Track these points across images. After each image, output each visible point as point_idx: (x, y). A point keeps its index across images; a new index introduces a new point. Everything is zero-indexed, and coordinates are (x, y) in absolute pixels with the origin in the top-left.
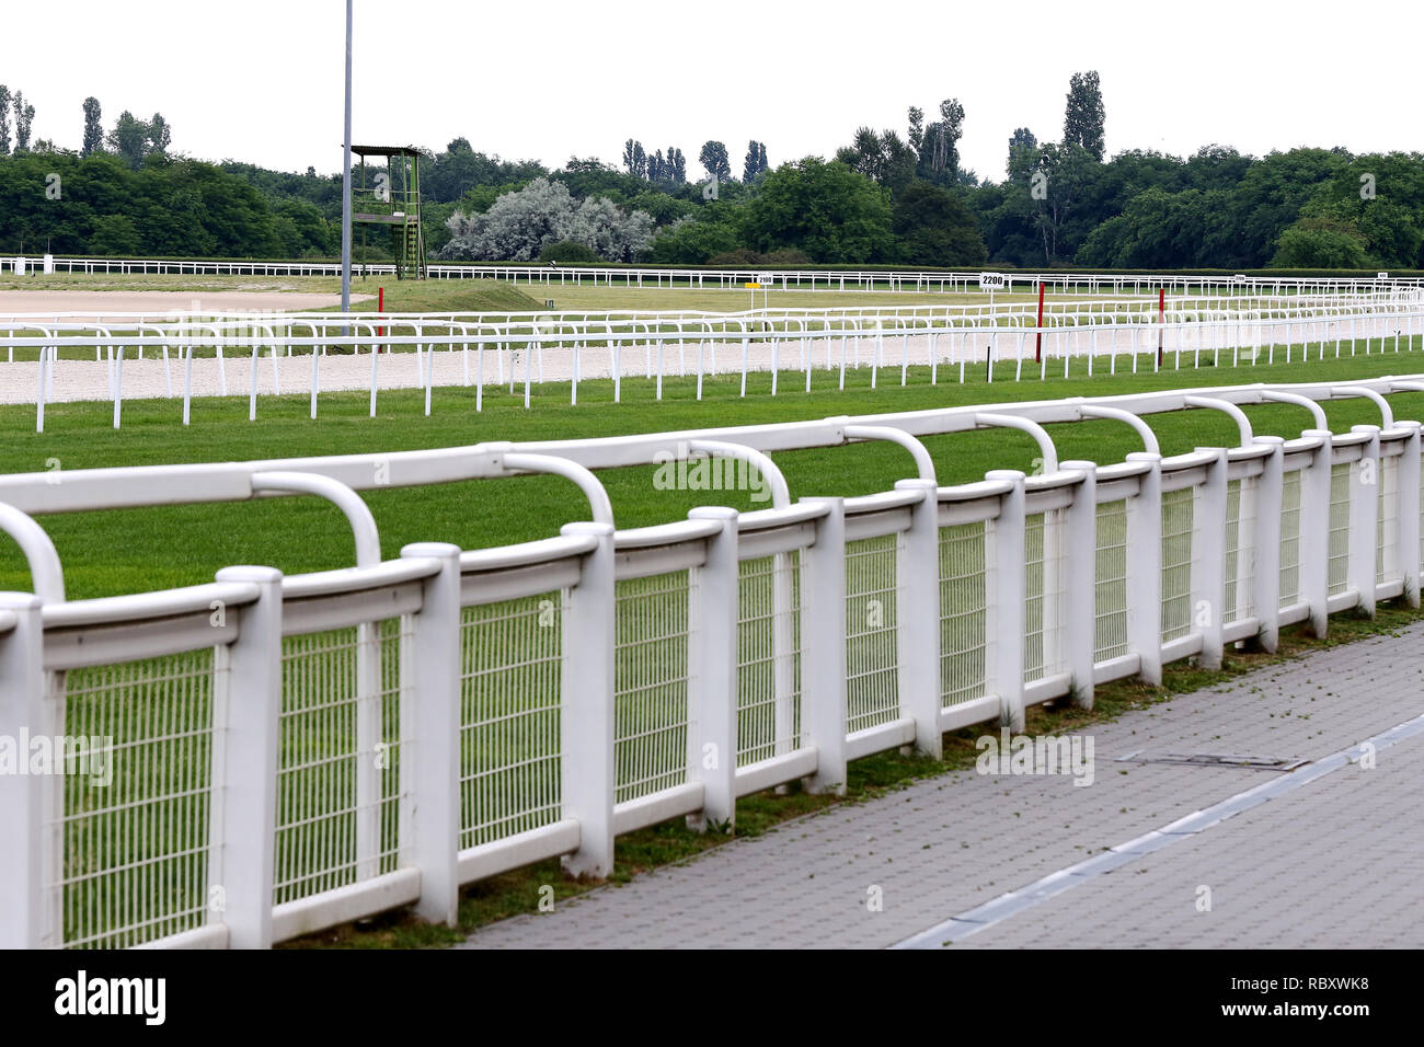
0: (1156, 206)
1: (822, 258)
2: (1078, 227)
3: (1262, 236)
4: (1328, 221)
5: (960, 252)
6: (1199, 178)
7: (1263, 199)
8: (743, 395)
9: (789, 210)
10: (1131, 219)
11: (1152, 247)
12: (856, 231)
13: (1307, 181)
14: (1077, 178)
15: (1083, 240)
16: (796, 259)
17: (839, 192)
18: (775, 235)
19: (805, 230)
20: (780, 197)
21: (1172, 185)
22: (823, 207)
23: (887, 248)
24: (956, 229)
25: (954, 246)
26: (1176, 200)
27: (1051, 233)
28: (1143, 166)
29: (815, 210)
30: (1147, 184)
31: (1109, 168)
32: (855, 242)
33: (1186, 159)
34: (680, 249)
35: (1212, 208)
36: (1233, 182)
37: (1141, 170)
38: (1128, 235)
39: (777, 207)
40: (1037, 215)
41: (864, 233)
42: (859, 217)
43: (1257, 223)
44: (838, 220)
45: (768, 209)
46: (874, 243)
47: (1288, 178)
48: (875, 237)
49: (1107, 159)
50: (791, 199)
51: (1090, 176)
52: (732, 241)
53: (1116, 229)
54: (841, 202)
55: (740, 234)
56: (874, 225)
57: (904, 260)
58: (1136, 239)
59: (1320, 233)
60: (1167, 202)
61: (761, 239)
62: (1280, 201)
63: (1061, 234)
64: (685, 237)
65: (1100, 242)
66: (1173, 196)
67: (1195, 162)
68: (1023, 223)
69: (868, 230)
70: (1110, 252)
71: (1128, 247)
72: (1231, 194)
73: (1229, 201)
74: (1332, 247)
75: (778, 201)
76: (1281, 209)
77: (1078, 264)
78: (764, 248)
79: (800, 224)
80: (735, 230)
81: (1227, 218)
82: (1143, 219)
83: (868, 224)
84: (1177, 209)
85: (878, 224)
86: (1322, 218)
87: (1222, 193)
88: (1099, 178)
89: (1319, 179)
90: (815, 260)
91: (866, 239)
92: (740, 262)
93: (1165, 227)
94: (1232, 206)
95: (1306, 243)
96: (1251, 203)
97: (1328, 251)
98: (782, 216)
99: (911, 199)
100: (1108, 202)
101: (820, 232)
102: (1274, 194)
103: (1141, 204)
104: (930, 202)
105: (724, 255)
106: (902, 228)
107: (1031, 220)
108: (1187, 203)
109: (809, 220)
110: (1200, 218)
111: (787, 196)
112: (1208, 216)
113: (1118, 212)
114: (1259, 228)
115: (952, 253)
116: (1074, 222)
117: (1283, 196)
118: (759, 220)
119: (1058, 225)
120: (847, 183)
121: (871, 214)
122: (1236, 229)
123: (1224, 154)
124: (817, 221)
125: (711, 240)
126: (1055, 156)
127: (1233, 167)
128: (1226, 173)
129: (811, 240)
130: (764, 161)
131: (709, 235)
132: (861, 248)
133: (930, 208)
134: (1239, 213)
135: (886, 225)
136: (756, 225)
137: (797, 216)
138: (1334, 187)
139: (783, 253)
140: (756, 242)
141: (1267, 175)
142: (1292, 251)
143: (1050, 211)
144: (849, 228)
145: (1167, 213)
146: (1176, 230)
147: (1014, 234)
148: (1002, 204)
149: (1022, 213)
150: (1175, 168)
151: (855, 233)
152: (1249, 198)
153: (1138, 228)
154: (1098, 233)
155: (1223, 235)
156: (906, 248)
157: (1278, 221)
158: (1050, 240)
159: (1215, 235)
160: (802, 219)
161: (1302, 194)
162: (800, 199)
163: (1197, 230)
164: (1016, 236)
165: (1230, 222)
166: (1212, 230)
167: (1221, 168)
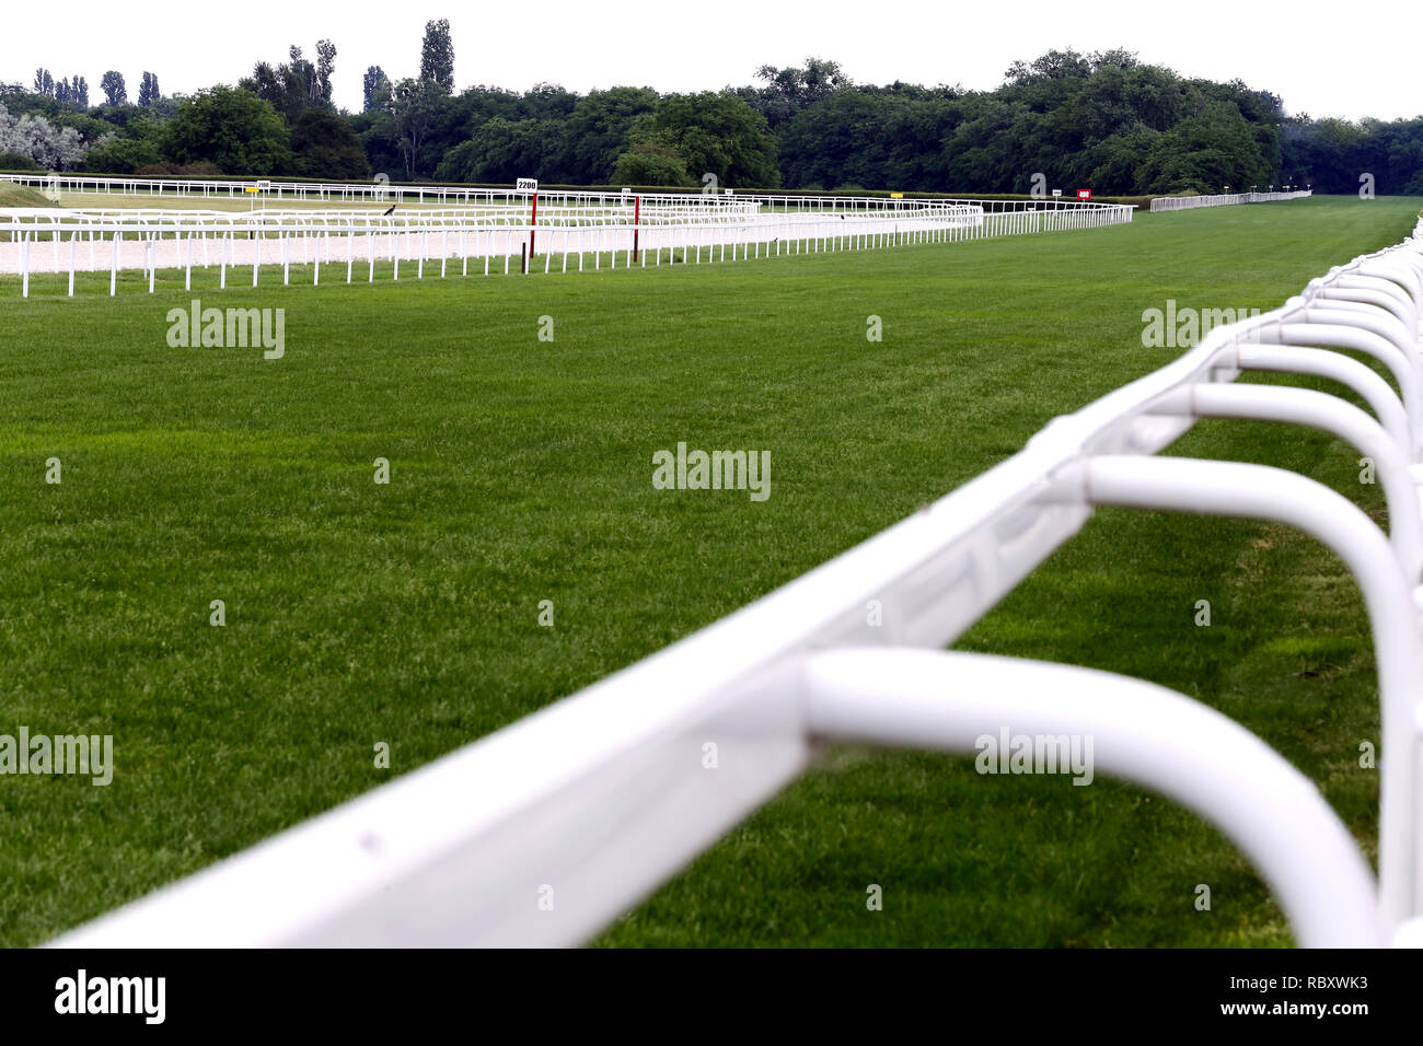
0: (501, 133)
1: (232, 171)
2: (433, 149)
3: (589, 158)
4: (656, 147)
5: (348, 167)
6: (534, 110)
7: (591, 127)
8: (349, 281)
9: (203, 129)
10: (480, 143)
11: (498, 167)
12: (260, 148)
13: (625, 114)
14: (432, 108)
15: (440, 160)
16: (209, 171)
17: (245, 115)
18: (190, 150)
19: (217, 147)
20: (194, 118)
21: (511, 115)
22: (232, 128)
23: (286, 163)
24: (345, 148)
25: (341, 162)
26: (517, 128)
27: (410, 154)
28: (487, 99)
29: (225, 130)
30: (491, 114)
31: (458, 100)
32: (260, 158)
33: (522, 95)
34: (110, 161)
35: (548, 135)
36: (562, 113)
37: (486, 103)
38: (479, 155)
39: (192, 126)
40: (399, 138)
41: (267, 150)
42: (262, 137)
43: (585, 148)
44: (244, 138)
45: (185, 128)
46: (275, 159)
47: (611, 111)
48: (276, 154)
49: (456, 92)
50: (204, 120)
51: (443, 107)
52: (154, 155)
53: (468, 151)
54: (247, 123)
55: (160, 149)
56: (275, 144)
57: (301, 173)
58: (485, 160)
59: (650, 157)
60: (511, 129)
61: (179, 153)
62: (604, 130)
63: (418, 156)
64: (113, 151)
65: (455, 162)
66: (516, 125)
67: (530, 97)
68: (388, 144)
69: (270, 147)
70: (464, 170)
71: (478, 166)
72: (564, 124)
73: (562, 129)
74: (660, 169)
75: (193, 122)
76: (604, 137)
77: (437, 180)
78: (182, 161)
79: (213, 141)
80: (156, 145)
81: (561, 144)
82: (491, 143)
83: (271, 142)
84: (519, 136)
85: (278, 143)
86: (650, 144)
87: (556, 122)
88: (450, 108)
89: (635, 112)
90: (225, 172)
91: (269, 155)
92: (162, 173)
93: (509, 150)
94: (565, 134)
95: (639, 165)
96: (580, 131)
97: (658, 172)
98: (197, 134)
99: (306, 122)
100: (457, 129)
101: (229, 149)
102: (599, 124)
103: (489, 131)
104: (322, 126)
105: (150, 167)
106: (298, 146)
107: (394, 142)
108: (527, 130)
109: (220, 138)
110: (539, 143)
111: (201, 117)
112: (544, 141)
113: (469, 137)
114: (587, 152)
115: (341, 168)
116: (430, 145)
117: (607, 126)
118: (177, 137)
119: (417, 146)
120: (251, 107)
121: (273, 134)
122: (568, 153)
123: (554, 91)
124: (227, 139)
125: (136, 154)
126: (415, 90)
127: (561, 102)
128: (555, 106)
129: (222, 155)
130: (156, 88)
131: (134, 149)
132: (264, 163)
133: (322, 130)
134: (571, 139)
135: (285, 143)
136: (175, 141)
137: (210, 135)
138: (658, 119)
139: (198, 166)
140: (174, 156)
141: (594, 109)
142: (628, 171)
143: (410, 135)
144: (254, 145)
145: (511, 139)
146: (519, 152)
147: (379, 153)
148: (369, 128)
149: (387, 136)
150: (513, 101)
151: (259, 150)
152: (578, 128)
153: (486, 151)
154: (453, 154)
155: (557, 158)
156: (302, 163)
157: (603, 146)
158: (410, 159)
159: (550, 157)
160: (214, 137)
161: (621, 125)
162: (212, 120)
163: (536, 152)
164: (383, 155)
165: (564, 147)
166: (548, 154)
167: (554, 103)
